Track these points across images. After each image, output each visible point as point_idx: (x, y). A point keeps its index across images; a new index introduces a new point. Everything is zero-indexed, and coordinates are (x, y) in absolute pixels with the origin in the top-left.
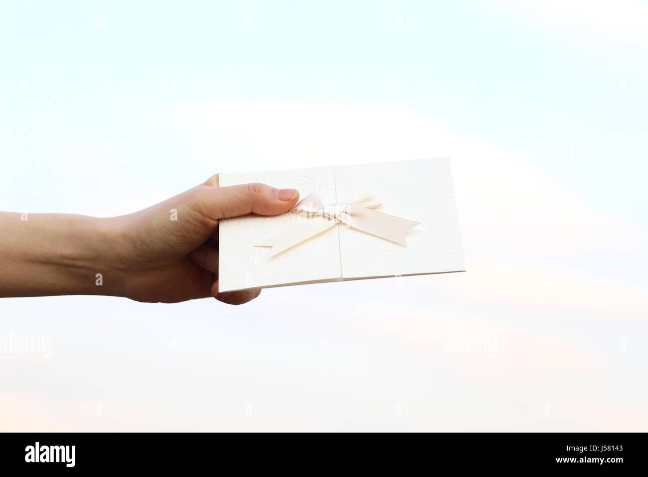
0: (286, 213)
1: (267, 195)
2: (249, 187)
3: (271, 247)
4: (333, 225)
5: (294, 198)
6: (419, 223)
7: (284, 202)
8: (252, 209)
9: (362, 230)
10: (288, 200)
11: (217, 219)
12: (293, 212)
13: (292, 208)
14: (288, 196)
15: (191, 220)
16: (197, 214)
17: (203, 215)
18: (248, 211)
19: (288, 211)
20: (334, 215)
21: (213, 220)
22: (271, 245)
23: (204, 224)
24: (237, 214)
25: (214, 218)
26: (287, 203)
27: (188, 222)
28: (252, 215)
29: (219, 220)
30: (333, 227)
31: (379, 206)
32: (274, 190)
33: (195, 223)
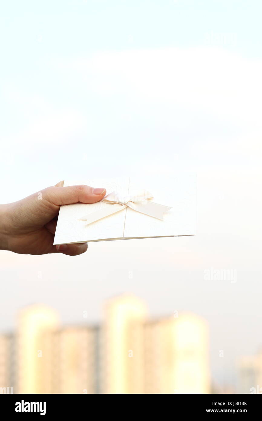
0: (98, 202)
1: (87, 192)
2: (77, 187)
3: (86, 220)
4: (123, 208)
5: (102, 193)
6: (172, 208)
7: (97, 195)
8: (78, 199)
9: (140, 211)
10: (99, 194)
11: (58, 204)
12: (102, 201)
13: (102, 199)
14: (99, 192)
15: (43, 205)
16: (47, 201)
17: (50, 202)
18: (76, 201)
19: (100, 201)
20: (124, 203)
21: (57, 205)
22: (86, 219)
23: (51, 207)
24: (70, 202)
25: (56, 204)
26: (98, 196)
27: (42, 206)
28: (79, 203)
29: (60, 206)
30: (123, 209)
31: (151, 198)
32: (91, 189)
33: (45, 206)
